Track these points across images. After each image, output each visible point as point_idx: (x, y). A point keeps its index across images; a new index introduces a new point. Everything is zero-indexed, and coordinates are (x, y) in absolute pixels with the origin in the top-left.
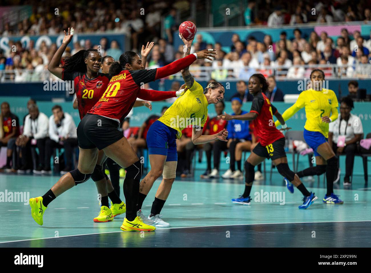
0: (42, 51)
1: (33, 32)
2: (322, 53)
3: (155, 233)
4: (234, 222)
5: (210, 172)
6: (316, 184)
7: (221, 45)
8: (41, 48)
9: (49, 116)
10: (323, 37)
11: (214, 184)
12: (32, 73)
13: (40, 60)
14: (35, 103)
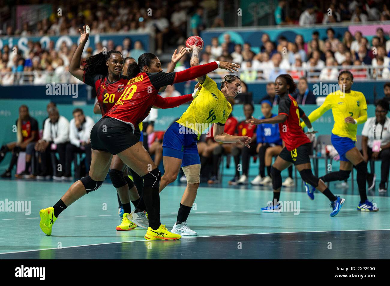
0: (63, 52)
1: (53, 32)
2: (356, 54)
3: (181, 242)
4: (263, 230)
5: (239, 178)
6: (350, 191)
7: (250, 45)
8: (61, 49)
9: (69, 120)
10: (357, 36)
11: (242, 190)
12: (52, 75)
13: (60, 61)
14: (55, 105)
